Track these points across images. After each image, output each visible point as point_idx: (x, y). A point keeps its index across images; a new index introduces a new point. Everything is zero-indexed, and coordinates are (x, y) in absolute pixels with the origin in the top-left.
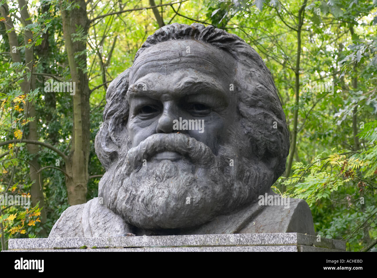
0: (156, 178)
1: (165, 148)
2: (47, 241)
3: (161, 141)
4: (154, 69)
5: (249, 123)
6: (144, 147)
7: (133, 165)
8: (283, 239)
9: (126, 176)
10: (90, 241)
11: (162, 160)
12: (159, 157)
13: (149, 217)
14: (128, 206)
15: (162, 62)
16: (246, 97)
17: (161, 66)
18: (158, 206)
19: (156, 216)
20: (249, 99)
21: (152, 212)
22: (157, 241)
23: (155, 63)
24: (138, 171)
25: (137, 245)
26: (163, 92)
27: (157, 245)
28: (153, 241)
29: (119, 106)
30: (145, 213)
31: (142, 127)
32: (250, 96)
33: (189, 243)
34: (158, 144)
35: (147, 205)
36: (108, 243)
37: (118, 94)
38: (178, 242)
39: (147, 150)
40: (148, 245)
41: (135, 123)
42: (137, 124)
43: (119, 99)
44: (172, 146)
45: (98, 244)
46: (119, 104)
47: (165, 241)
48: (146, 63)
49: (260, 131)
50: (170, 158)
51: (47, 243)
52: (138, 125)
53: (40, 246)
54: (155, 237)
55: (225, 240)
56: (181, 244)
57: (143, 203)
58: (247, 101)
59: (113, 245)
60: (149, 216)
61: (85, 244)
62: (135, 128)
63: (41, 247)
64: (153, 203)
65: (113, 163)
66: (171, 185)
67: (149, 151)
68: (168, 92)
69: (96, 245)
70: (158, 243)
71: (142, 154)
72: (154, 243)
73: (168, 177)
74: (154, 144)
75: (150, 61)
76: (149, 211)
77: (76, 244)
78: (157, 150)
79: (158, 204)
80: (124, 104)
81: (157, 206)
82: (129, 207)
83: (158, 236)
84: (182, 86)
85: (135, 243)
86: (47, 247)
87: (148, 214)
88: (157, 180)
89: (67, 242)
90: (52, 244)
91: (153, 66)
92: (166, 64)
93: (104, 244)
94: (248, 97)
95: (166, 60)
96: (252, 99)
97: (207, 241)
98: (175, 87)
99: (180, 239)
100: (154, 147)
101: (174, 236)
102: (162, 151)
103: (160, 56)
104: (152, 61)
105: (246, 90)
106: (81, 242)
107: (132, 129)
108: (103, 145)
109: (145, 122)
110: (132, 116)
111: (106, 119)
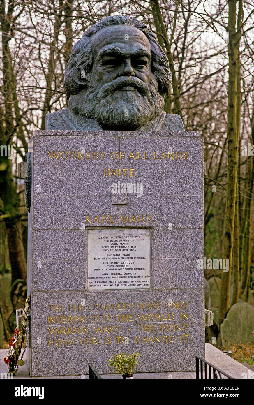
1: (129, 84)
4: (117, 40)
8: (193, 134)
9: (102, 98)
15: (123, 37)
16: (158, 59)
17: (122, 39)
20: (159, 61)
22: (125, 133)
23: (118, 37)
24: (111, 96)
28: (123, 133)
29: (88, 59)
34: (126, 82)
36: (97, 133)
41: (104, 69)
47: (130, 133)
48: (111, 36)
52: (106, 71)
55: (163, 133)
62: (104, 72)
67: (120, 85)
68: (129, 54)
75: (114, 36)
77: (78, 134)
78: (124, 85)
80: (91, 58)
85: (113, 134)
98: (134, 51)
102: (126, 86)
103: (121, 34)
104: (116, 36)
105: (158, 56)
106: (81, 133)
107: (102, 73)
108: (77, 81)
109: (110, 69)
110: (100, 65)
111: (79, 66)
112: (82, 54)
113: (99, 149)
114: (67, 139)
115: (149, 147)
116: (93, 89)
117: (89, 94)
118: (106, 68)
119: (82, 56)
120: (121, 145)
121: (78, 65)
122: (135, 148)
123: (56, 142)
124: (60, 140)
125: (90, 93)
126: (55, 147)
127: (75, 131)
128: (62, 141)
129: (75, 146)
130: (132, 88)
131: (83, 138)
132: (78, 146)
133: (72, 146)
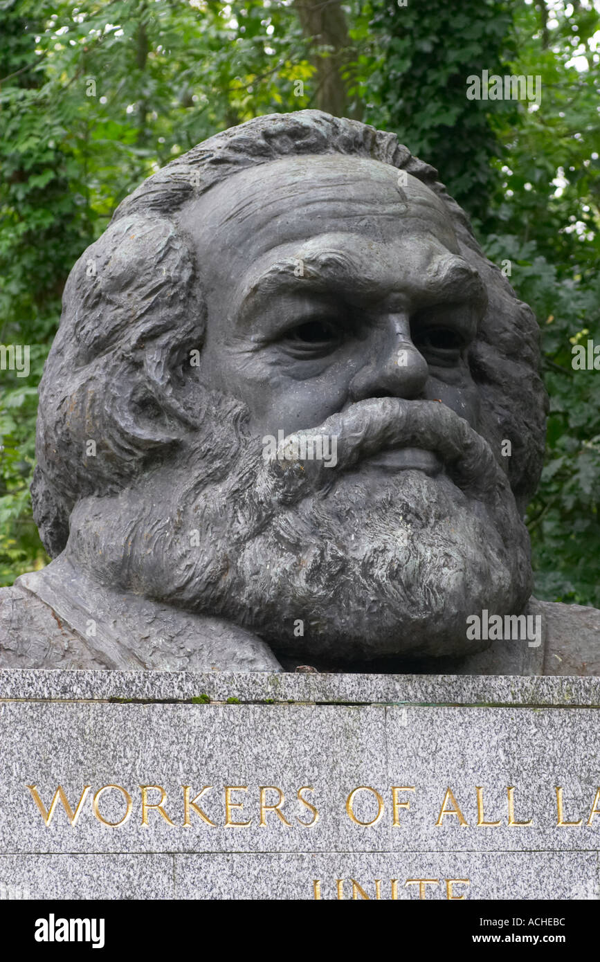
0: (405, 517)
1: (414, 437)
2: (87, 678)
3: (408, 418)
4: (342, 223)
5: (504, 398)
6: (356, 430)
7: (316, 478)
9: (278, 508)
10: (217, 681)
11: (403, 469)
12: (392, 460)
13: (417, 620)
14: (319, 591)
15: (364, 208)
16: (501, 329)
17: (363, 216)
18: (444, 590)
19: (438, 616)
20: (507, 336)
21: (427, 608)
22: (410, 688)
23: (342, 207)
24: (326, 497)
25: (353, 698)
26: (393, 288)
27: (408, 698)
28: (398, 687)
29: (182, 316)
30: (404, 609)
31: (298, 377)
32: (510, 327)
33: (495, 696)
34: (400, 426)
35: (408, 587)
36: (270, 689)
37: (175, 283)
38: (464, 694)
39: (365, 440)
40: (384, 700)
41: (273, 364)
42: (278, 368)
43: (182, 297)
44: (433, 433)
45: (241, 691)
46: (178, 310)
47: (430, 689)
48: (308, 204)
49: (527, 421)
50: (424, 465)
51: (88, 683)
52: (284, 372)
53: (65, 692)
54: (403, 677)
56: (474, 699)
57: (396, 583)
58: (502, 340)
59: (285, 697)
60: (416, 617)
61: (202, 691)
62: (275, 379)
63: (68, 696)
64: (426, 581)
65: (146, 475)
66: (457, 537)
67: (370, 442)
68: (405, 289)
69: (237, 694)
70: (411, 693)
71: (350, 450)
72: (400, 694)
73: (439, 517)
74: (390, 423)
75: (324, 201)
76: (414, 604)
77: (177, 691)
78: (393, 442)
79: (443, 584)
80: (195, 312)
81: (441, 590)
82: (322, 593)
83: (409, 676)
84: (447, 277)
85: (348, 692)
86: (88, 695)
87: (413, 612)
88: (408, 522)
89: (148, 684)
90: (104, 688)
91: (336, 215)
92: (375, 213)
93: (259, 691)
94: (506, 330)
95: (372, 202)
96: (515, 337)
97: (542, 694)
98: (426, 278)
99: (470, 686)
100: (389, 434)
101: (454, 677)
102: (401, 446)
103: (351, 191)
104: (330, 200)
105: (499, 312)
106: (190, 685)
107: (265, 382)
108: (126, 421)
109: (307, 364)
110: (251, 347)
111: (135, 349)
112: (146, 290)
113: (288, 775)
114: (125, 720)
115: (529, 760)
116: (217, 464)
117: (196, 486)
118: (287, 358)
119: (152, 299)
120: (392, 749)
121: (128, 347)
122: (463, 766)
123: (70, 736)
124: (91, 723)
125: (200, 485)
126: (62, 762)
127: (158, 676)
128: (100, 732)
129: (167, 758)
130: (423, 459)
131: (206, 715)
132: (183, 755)
133: (148, 756)
